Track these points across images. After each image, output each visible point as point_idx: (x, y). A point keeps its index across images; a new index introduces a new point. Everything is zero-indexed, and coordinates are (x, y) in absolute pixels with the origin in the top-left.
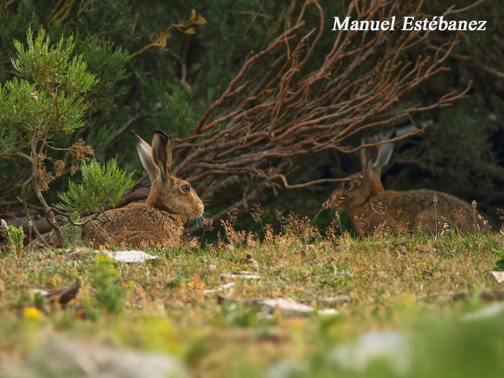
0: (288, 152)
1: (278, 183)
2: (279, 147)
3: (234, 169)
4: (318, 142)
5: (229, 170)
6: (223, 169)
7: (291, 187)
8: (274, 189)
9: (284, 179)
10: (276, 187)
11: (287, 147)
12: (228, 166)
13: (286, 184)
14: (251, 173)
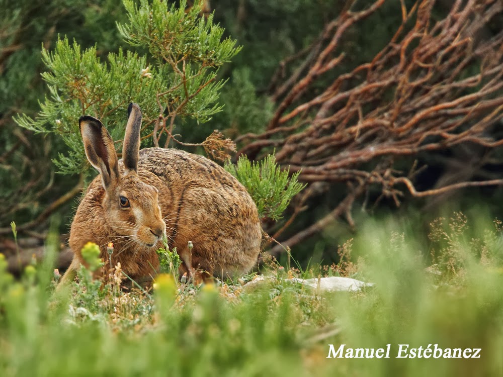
0: (411, 148)
1: (400, 190)
2: (391, 141)
3: (334, 172)
4: (450, 132)
5: (329, 175)
6: (319, 173)
7: (420, 194)
8: (395, 198)
9: (409, 184)
10: (398, 196)
11: (404, 141)
12: (326, 169)
13: (413, 191)
14: (358, 178)
